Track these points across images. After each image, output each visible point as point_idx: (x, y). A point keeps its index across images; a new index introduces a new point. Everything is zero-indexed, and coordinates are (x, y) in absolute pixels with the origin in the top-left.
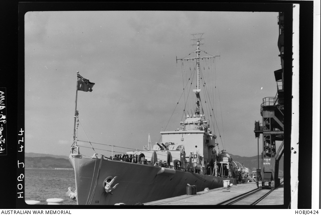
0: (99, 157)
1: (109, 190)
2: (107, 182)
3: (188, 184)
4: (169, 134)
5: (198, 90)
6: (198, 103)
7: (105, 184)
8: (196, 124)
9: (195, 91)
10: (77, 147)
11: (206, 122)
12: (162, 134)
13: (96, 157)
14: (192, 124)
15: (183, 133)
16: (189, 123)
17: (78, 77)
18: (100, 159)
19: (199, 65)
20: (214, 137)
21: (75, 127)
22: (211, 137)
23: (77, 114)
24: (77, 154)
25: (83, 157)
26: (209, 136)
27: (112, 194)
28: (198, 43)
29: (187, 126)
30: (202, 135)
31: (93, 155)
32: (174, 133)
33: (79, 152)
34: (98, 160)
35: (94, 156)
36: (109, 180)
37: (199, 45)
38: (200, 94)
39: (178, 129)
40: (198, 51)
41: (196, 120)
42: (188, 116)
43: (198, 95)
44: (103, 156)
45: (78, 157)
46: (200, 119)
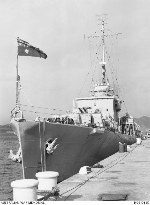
0: (42, 121)
1: (51, 151)
2: (48, 144)
3: (120, 143)
4: (83, 100)
5: (104, 63)
6: (104, 74)
7: (47, 146)
8: (105, 91)
9: (101, 63)
10: (21, 112)
11: (112, 89)
12: (77, 100)
13: (38, 121)
14: (101, 91)
15: (95, 99)
16: (98, 90)
17: (18, 42)
18: (43, 122)
19: (104, 41)
20: (121, 102)
21: (17, 92)
22: (119, 102)
23: (19, 78)
24: (21, 118)
25: (27, 121)
26: (117, 101)
27: (53, 155)
28: (103, 23)
29: (96, 93)
30: (113, 100)
31: (35, 119)
32: (88, 99)
33: (22, 116)
34: (42, 123)
35: (37, 120)
36: (50, 142)
37: (103, 24)
38: (105, 66)
39: (89, 96)
40: (103, 29)
41: (104, 88)
42: (96, 85)
43: (104, 67)
44: (45, 119)
45: (22, 120)
46: (107, 87)
